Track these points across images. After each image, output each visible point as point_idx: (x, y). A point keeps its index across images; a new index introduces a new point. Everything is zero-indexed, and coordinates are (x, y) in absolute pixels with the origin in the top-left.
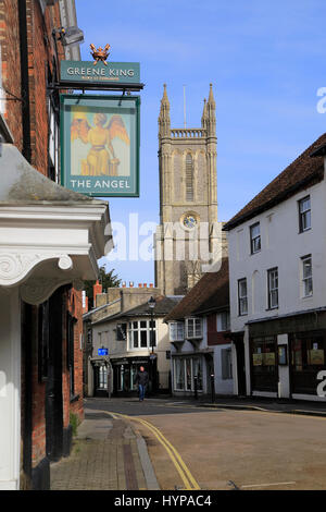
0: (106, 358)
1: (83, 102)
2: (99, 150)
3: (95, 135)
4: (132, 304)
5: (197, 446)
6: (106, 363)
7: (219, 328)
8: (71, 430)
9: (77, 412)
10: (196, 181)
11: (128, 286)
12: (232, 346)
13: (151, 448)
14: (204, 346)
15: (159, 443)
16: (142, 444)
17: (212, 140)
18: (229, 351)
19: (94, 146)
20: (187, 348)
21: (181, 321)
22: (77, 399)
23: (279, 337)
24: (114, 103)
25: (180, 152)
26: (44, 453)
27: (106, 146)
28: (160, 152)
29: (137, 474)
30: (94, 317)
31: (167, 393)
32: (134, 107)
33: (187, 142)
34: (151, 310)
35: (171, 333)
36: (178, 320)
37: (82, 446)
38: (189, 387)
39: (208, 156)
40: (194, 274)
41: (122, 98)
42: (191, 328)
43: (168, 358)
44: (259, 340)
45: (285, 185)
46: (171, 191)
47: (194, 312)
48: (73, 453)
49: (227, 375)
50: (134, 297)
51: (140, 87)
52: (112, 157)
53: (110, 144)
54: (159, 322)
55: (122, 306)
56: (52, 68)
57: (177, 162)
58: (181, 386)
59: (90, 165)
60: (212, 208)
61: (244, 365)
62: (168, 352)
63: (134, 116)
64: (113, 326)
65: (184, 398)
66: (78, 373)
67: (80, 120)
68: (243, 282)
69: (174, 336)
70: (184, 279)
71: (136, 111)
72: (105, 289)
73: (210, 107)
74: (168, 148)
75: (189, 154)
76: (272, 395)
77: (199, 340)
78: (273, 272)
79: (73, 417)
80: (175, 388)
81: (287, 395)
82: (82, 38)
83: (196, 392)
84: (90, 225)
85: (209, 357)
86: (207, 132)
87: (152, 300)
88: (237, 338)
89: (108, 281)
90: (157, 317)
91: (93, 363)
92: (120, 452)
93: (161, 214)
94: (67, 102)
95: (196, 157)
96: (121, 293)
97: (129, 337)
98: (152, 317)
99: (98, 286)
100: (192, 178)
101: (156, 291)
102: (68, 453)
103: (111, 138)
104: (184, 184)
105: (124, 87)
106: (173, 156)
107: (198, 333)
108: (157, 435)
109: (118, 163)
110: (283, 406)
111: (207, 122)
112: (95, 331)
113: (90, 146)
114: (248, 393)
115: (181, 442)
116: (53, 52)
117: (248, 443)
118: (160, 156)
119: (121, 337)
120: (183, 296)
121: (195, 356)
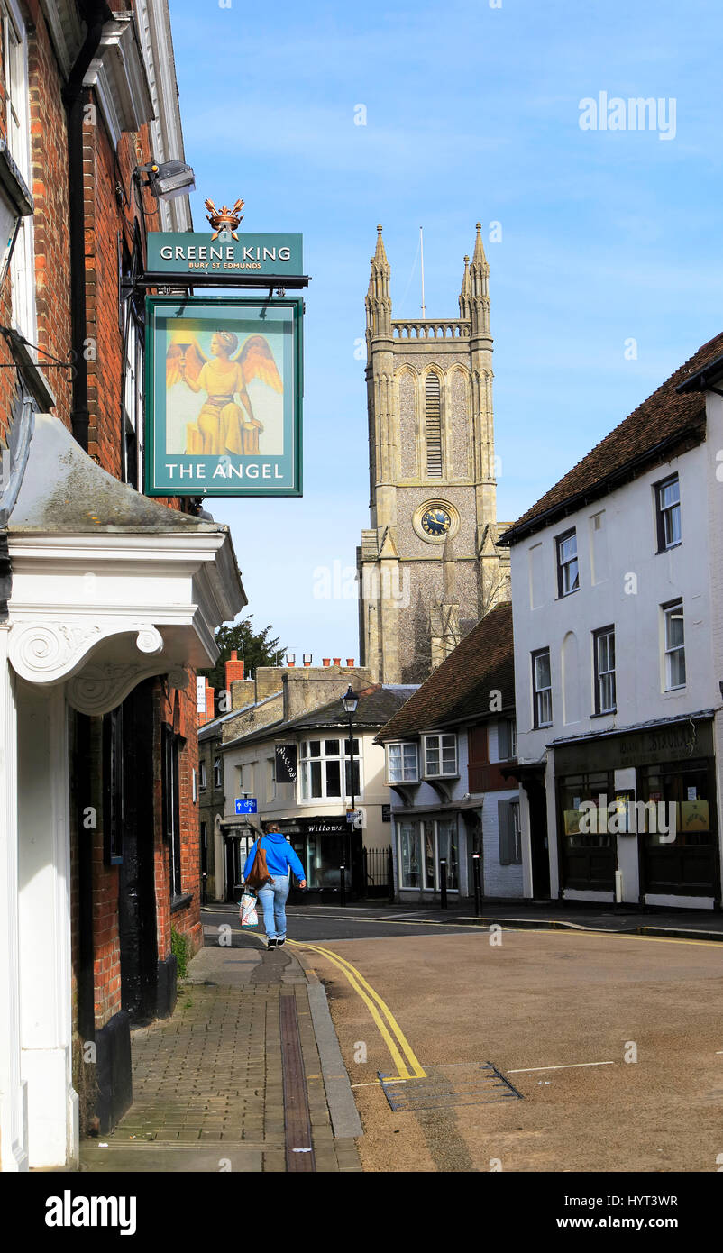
0: (254, 820)
1: (190, 311)
2: (222, 404)
3: (215, 375)
4: (307, 703)
5: (431, 999)
6: (253, 830)
7: (494, 757)
8: (175, 966)
9: (187, 930)
10: (448, 433)
11: (299, 664)
12: (519, 793)
13: (337, 1003)
14: (461, 793)
15: (355, 994)
16: (318, 995)
17: (481, 344)
18: (514, 804)
19: (211, 398)
20: (426, 799)
21: (412, 740)
22: (186, 903)
23: (617, 773)
24: (253, 313)
25: (412, 371)
26: (118, 1003)
27: (237, 396)
28: (369, 370)
29: (305, 1050)
30: (227, 732)
31: (385, 895)
32: (292, 318)
33: (429, 348)
34: (349, 717)
35: (391, 766)
36: (406, 739)
37: (196, 997)
38: (431, 882)
39: (475, 379)
40: (444, 637)
41: (268, 302)
42: (433, 755)
43: (386, 819)
44: (578, 780)
45: (627, 448)
46: (394, 455)
47: (441, 721)
48: (178, 1010)
49: (510, 856)
50: (312, 689)
51: (301, 283)
52: (247, 418)
53: (244, 392)
54: (366, 742)
55: (287, 706)
56: (131, 245)
57: (408, 392)
58: (413, 879)
59: (202, 433)
60: (484, 490)
61: (545, 834)
62: (386, 807)
63: (291, 337)
64: (268, 752)
65: (420, 905)
66: (189, 851)
67: (184, 347)
68: (541, 656)
69: (398, 773)
70: (424, 649)
71: (295, 327)
72: (250, 669)
73: (477, 272)
74: (386, 361)
75: (433, 373)
76: (602, 897)
77: (451, 782)
78: (604, 636)
79: (178, 941)
80: (401, 883)
81: (633, 897)
82: (191, 182)
83: (444, 893)
84: (196, 569)
85: (472, 817)
86: (472, 327)
87: (351, 696)
88: (530, 777)
89: (256, 653)
90: (362, 731)
91: (225, 831)
92: (274, 1011)
93: (373, 505)
94: (160, 311)
95: (447, 380)
96: (285, 679)
97: (303, 774)
98: (350, 731)
99: (235, 663)
100: (441, 426)
101: (361, 675)
102: (167, 1010)
103: (245, 382)
104: (422, 438)
105: (270, 283)
106: (398, 380)
107: (449, 767)
108: (352, 977)
109: (260, 430)
110: (623, 920)
111: (472, 305)
112: (229, 763)
113: (202, 397)
114: (554, 894)
115: (398, 992)
116: (135, 212)
117: (535, 993)
118: (369, 378)
119: (284, 775)
120: (418, 686)
121: (443, 815)
